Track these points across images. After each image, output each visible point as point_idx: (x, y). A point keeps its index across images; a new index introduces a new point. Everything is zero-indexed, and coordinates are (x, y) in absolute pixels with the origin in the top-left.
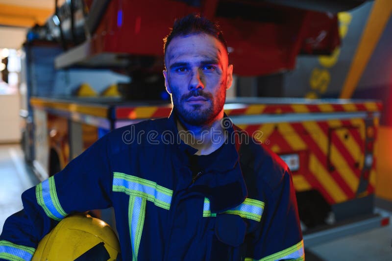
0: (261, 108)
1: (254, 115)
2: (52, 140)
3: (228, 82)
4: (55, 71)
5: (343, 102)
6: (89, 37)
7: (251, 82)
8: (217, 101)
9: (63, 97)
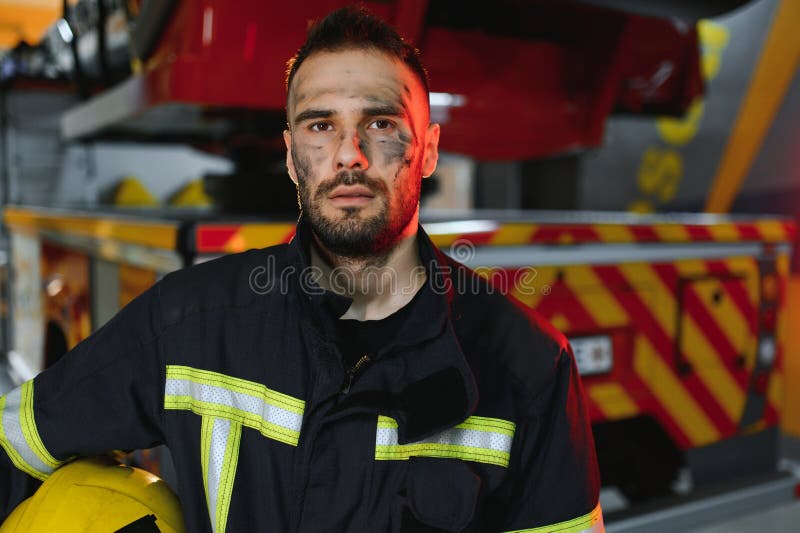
0: (525, 231)
1: (508, 246)
2: (51, 303)
3: (427, 161)
4: (63, 146)
5: (708, 220)
6: (137, 67)
7: (508, 175)
8: (399, 201)
9: (81, 206)
